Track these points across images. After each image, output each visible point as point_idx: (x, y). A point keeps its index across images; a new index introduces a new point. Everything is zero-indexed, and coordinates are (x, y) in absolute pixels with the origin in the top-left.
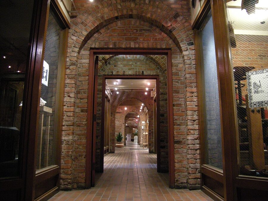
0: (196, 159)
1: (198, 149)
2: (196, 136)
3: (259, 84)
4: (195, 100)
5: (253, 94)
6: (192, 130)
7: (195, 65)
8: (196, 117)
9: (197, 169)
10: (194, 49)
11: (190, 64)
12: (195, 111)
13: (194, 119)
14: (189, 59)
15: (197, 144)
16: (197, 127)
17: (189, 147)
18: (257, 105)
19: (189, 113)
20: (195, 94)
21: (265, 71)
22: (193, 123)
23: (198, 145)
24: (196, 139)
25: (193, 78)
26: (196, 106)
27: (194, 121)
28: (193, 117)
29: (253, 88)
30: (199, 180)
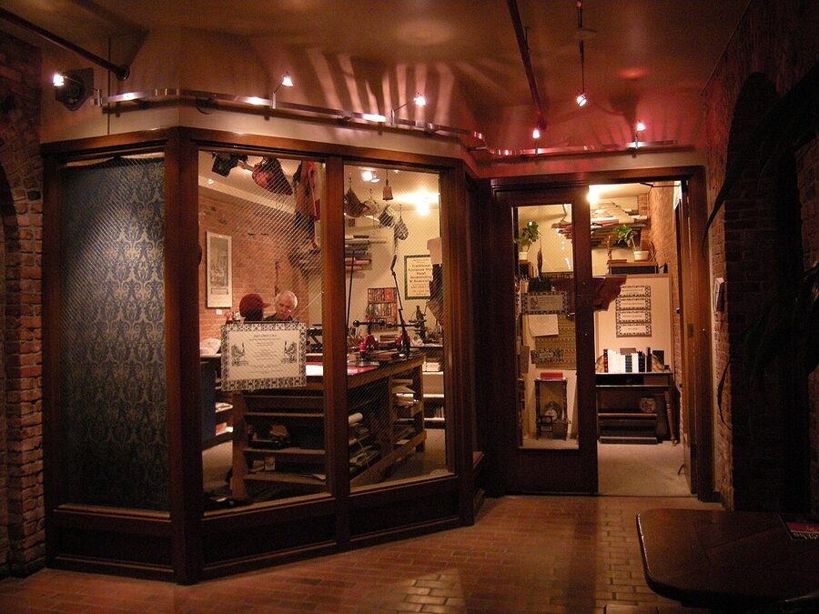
0: (37, 497)
1: (41, 471)
2: (38, 439)
3: (241, 349)
4: (38, 348)
5: (230, 366)
6: (30, 426)
7: (40, 256)
8: (37, 392)
9: (37, 520)
10: (40, 210)
11: (29, 253)
12: (36, 377)
13: (33, 398)
14: (29, 237)
15: (40, 459)
16: (38, 416)
17: (23, 472)
18: (236, 385)
19: (25, 382)
20: (38, 333)
21: (253, 328)
22: (32, 408)
23: (41, 462)
24: (36, 448)
25: (34, 291)
26: (38, 364)
27: (34, 402)
28: (31, 394)
29: (231, 356)
30: (42, 545)
